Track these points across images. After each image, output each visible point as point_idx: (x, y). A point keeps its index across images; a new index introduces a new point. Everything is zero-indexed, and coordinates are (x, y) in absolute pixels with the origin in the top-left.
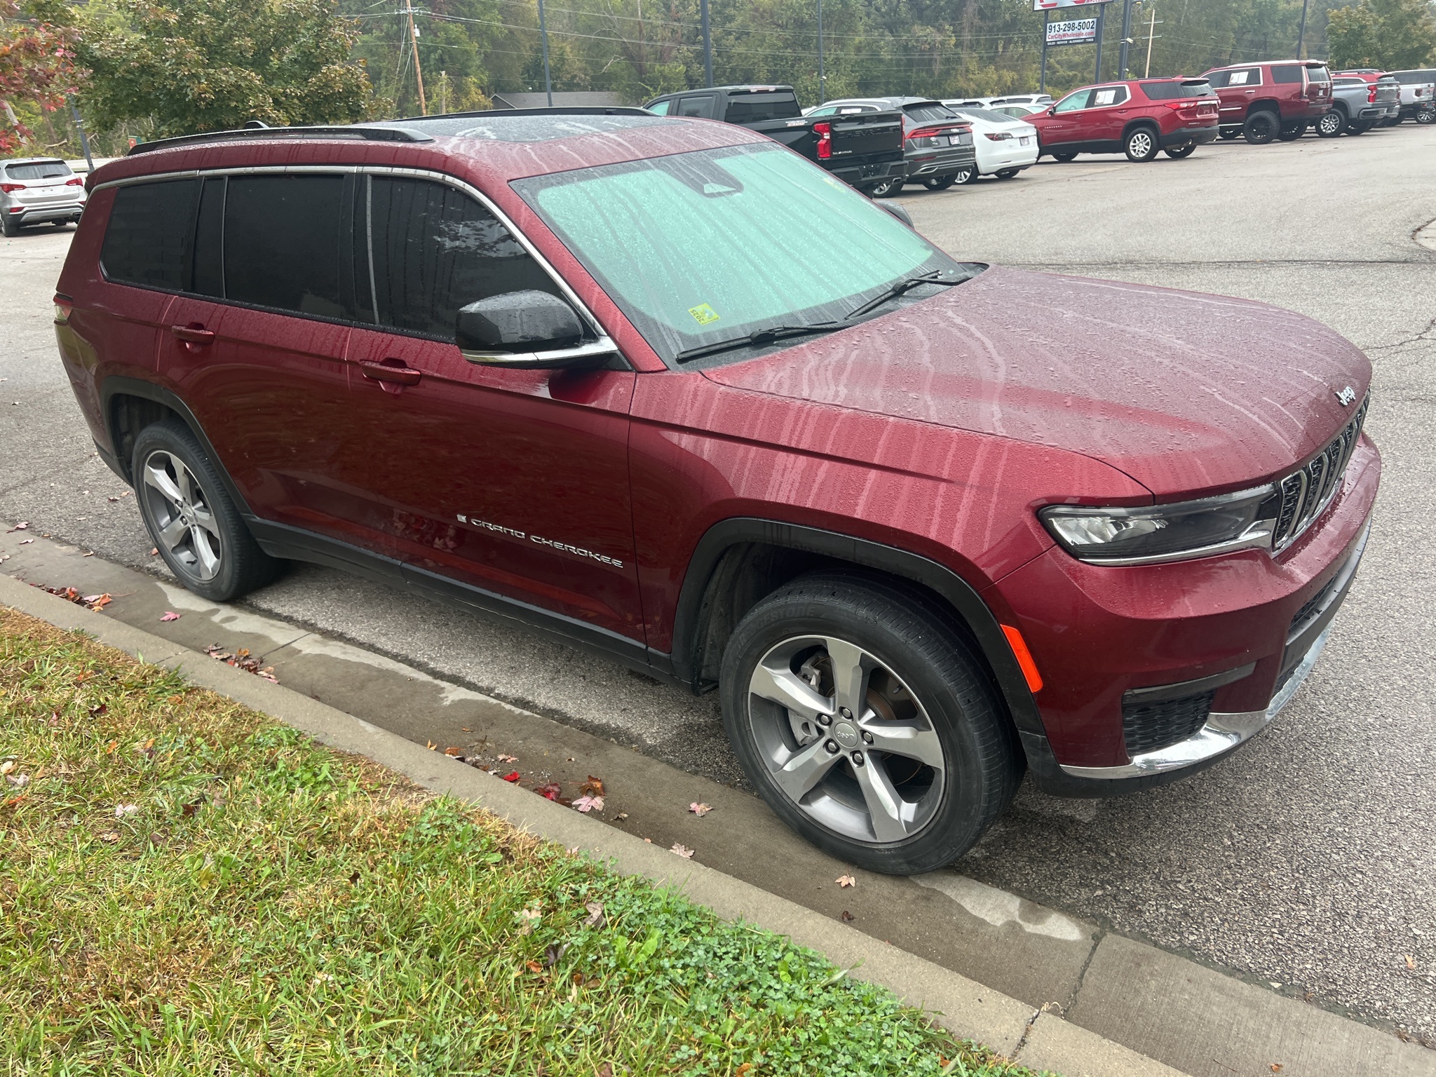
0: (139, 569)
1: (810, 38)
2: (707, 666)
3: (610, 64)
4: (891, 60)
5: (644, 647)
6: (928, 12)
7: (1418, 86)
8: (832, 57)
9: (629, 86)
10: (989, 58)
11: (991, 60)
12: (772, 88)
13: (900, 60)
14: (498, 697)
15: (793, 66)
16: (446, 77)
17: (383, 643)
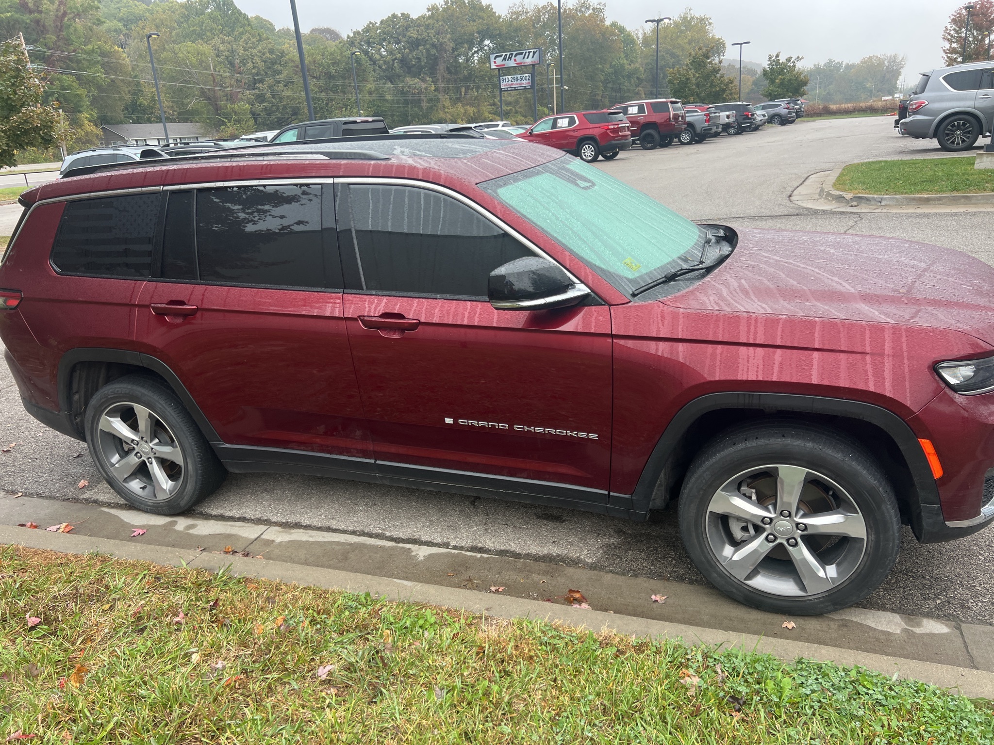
0: (76, 500)
1: (337, 86)
2: (654, 499)
3: (192, 104)
4: (393, 100)
5: (606, 493)
6: (414, 69)
7: (727, 113)
8: (354, 98)
9: (209, 119)
10: (457, 98)
11: (458, 100)
12: (370, 119)
13: (399, 100)
14: (455, 548)
15: (327, 104)
16: (63, 113)
17: (334, 524)
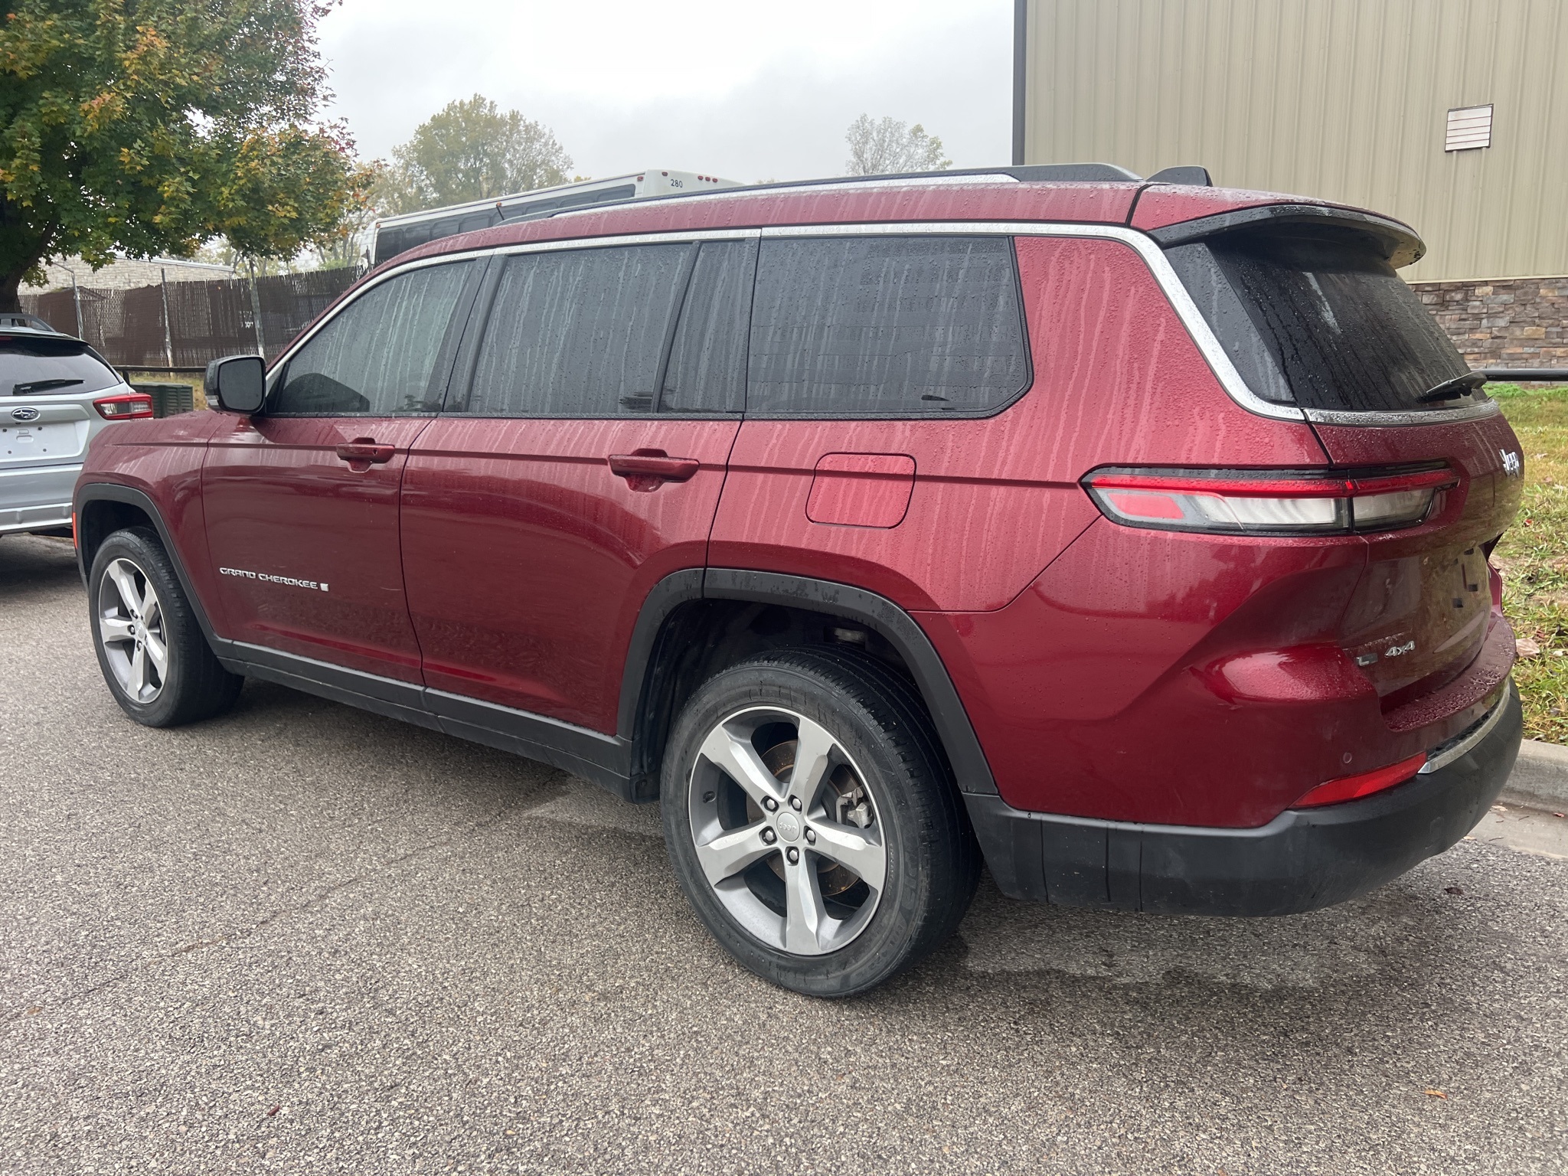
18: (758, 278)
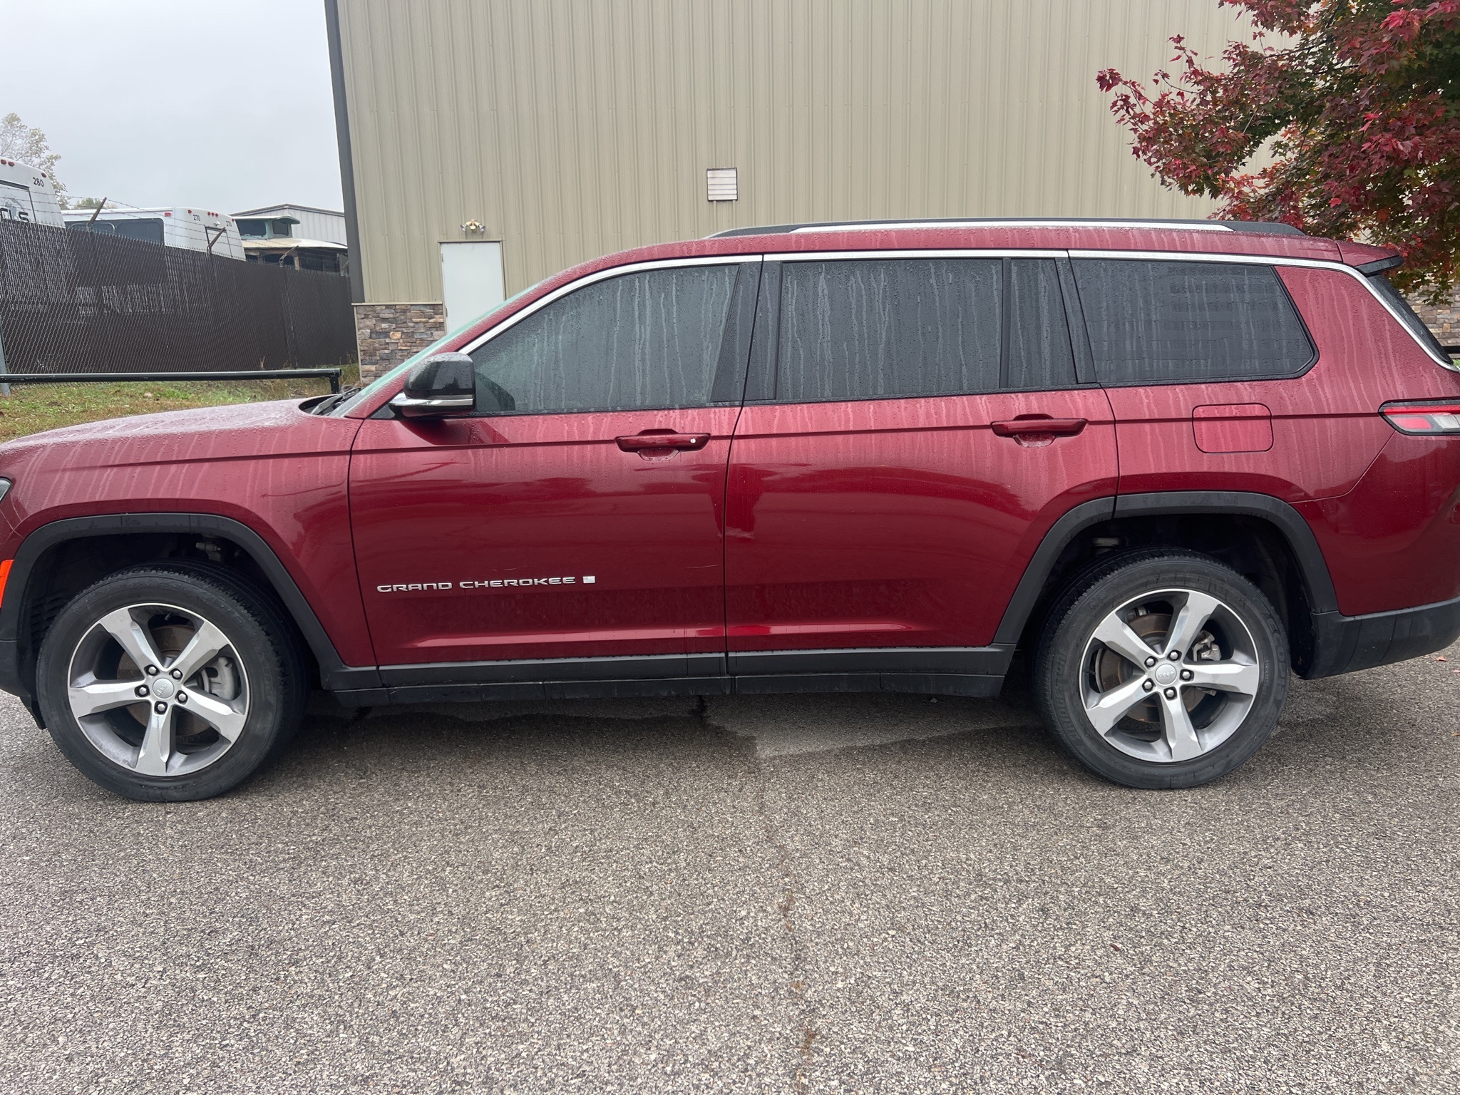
18: (1079, 287)
